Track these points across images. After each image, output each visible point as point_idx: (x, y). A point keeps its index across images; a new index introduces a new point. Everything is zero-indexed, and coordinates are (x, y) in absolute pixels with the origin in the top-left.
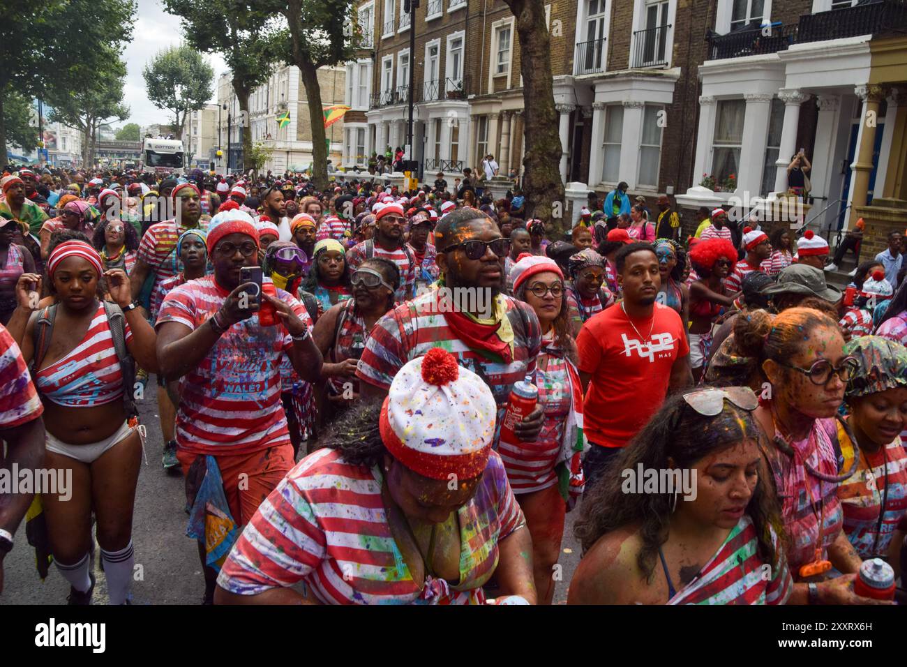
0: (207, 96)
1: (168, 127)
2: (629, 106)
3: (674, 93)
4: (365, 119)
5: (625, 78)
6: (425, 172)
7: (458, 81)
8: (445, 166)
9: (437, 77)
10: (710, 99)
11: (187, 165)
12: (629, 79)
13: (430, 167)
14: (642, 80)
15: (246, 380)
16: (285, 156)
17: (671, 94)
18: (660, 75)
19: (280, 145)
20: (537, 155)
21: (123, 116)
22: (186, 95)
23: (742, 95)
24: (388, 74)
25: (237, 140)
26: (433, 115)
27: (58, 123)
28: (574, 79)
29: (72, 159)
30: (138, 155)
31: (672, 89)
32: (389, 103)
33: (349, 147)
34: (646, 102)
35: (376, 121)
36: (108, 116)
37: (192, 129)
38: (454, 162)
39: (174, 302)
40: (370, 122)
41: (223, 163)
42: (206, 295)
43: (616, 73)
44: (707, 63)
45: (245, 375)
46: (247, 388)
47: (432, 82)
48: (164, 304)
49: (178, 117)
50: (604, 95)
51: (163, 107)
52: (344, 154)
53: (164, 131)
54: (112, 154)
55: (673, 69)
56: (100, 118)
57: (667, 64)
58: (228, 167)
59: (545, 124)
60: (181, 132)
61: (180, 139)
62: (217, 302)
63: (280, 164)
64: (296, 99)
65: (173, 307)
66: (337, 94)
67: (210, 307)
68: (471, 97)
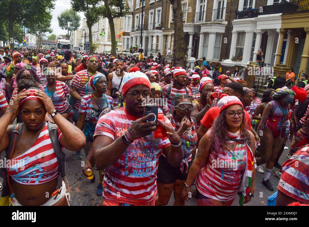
0: (78, 26)
1: (65, 36)
2: (211, 33)
3: (225, 29)
4: (129, 35)
5: (210, 25)
6: (148, 53)
7: (159, 23)
8: (154, 51)
9: (152, 22)
10: (235, 32)
11: (72, 49)
12: (211, 25)
13: (149, 51)
14: (215, 25)
15: (144, 167)
16: (104, 46)
17: (224, 30)
18: (221, 24)
19: (102, 43)
20: (177, 49)
21: (50, 32)
22: (72, 25)
23: (245, 31)
24: (137, 20)
25: (88, 41)
26: (151, 35)
27: (29, 34)
28: (194, 24)
29: (33, 46)
30: (55, 45)
31: (225, 28)
32: (137, 30)
33: (124, 44)
34: (216, 32)
35: (133, 36)
36: (46, 32)
37: (73, 37)
38: (157, 50)
39: (103, 123)
40: (131, 36)
41: (83, 48)
42: (121, 119)
43: (207, 22)
44: (235, 20)
45: (143, 164)
46: (145, 171)
47: (151, 24)
48: (98, 125)
49: (68, 33)
50: (203, 30)
51: (64, 29)
52: (123, 46)
53: (64, 37)
54: (46, 44)
55: (225, 22)
56: (43, 32)
57: (223, 20)
58: (84, 49)
59: (180, 39)
60: (70, 38)
61: (69, 40)
62: (127, 123)
63: (102, 49)
64: (108, 28)
65: (103, 126)
66: (121, 26)
67: (124, 126)
68: (163, 29)
